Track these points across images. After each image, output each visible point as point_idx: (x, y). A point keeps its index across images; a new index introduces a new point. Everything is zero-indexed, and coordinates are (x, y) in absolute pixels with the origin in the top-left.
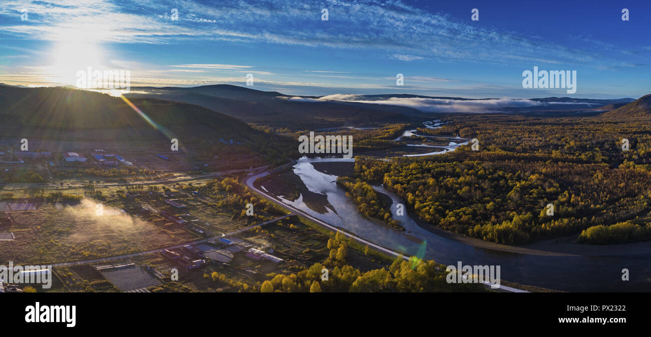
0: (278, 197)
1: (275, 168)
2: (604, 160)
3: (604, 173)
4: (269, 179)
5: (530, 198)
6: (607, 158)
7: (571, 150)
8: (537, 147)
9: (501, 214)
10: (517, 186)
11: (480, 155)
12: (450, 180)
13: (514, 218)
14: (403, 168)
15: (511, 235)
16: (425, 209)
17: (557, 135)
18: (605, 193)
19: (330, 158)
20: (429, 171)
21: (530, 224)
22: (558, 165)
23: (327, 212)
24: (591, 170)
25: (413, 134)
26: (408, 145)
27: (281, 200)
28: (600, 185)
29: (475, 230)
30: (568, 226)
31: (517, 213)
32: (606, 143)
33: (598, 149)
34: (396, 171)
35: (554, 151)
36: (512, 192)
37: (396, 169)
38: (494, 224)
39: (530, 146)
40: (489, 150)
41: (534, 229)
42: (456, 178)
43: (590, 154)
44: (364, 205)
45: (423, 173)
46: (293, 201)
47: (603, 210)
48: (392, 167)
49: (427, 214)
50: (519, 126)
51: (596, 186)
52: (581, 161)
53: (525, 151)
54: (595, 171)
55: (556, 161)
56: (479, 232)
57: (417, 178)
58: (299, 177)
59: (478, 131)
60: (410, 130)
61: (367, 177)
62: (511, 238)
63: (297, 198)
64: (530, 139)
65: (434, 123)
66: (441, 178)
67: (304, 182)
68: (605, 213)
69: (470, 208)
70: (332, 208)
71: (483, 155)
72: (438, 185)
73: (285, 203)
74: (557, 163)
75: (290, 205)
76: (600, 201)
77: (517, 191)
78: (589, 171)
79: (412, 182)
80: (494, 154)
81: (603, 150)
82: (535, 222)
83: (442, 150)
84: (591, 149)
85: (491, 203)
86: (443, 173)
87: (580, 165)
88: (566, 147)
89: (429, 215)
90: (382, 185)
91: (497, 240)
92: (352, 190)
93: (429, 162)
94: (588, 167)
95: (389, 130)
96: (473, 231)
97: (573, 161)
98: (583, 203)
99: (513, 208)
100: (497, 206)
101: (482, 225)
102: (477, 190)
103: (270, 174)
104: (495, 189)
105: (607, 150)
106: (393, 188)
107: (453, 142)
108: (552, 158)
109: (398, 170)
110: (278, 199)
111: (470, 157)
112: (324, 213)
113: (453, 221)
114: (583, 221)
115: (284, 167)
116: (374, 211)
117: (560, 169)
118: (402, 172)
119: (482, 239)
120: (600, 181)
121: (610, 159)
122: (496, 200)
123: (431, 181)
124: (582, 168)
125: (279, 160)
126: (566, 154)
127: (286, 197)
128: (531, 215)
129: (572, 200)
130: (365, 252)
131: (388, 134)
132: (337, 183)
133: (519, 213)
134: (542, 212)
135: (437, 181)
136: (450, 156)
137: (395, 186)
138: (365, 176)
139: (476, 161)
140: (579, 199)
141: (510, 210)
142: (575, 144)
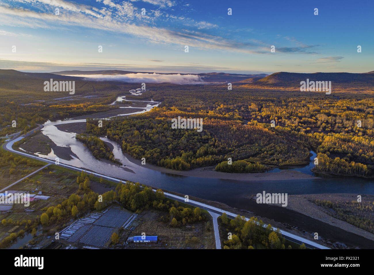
0: (35, 154)
1: (28, 133)
2: (239, 119)
3: (238, 127)
4: (25, 141)
5: (193, 142)
6: (241, 117)
7: (221, 110)
8: (200, 108)
9: (176, 152)
10: (186, 134)
11: (166, 113)
12: (148, 131)
13: (183, 154)
14: (119, 124)
15: (180, 165)
16: (133, 150)
17: (213, 100)
18: (236, 140)
19: (68, 120)
20: (134, 125)
21: (191, 158)
22: (211, 121)
23: (73, 159)
24: (231, 125)
25: (123, 99)
26: (120, 107)
27: (38, 156)
28: (233, 135)
29: (161, 162)
30: (211, 160)
31: (185, 151)
32: (242, 107)
33: (237, 111)
34: (114, 127)
35: (210, 111)
36: (183, 137)
37: (114, 126)
38: (171, 158)
39: (196, 108)
40: (171, 110)
41: (193, 161)
42: (151, 129)
43: (231, 113)
44: (96, 152)
45: (131, 127)
46: (47, 155)
47: (232, 151)
48: (111, 124)
49: (134, 153)
50: (190, 93)
51: (231, 136)
52: (225, 119)
53: (192, 111)
54: (233, 125)
55: (211, 117)
56: (163, 163)
57: (127, 131)
58: (48, 137)
59: (164, 97)
60: (121, 96)
61: (96, 132)
62: (180, 166)
63: (50, 152)
64: (196, 102)
65: (137, 91)
66: (142, 130)
67: (52, 140)
68: (233, 153)
69: (159, 148)
70: (75, 155)
71: (167, 114)
72: (140, 134)
73: (42, 158)
74: (211, 119)
75: (46, 158)
76: (232, 146)
77: (186, 137)
78: (229, 125)
79: (124, 133)
80: (174, 113)
81: (240, 111)
82: (194, 157)
83: (142, 110)
84: (233, 110)
85: (171, 145)
86: (143, 127)
87: (224, 121)
88: (217, 109)
89: (136, 154)
90: (106, 136)
91: (172, 167)
92: (87, 142)
93: (134, 119)
94: (229, 123)
95: (108, 97)
96: (160, 163)
97: (220, 118)
98: (222, 146)
99: (183, 148)
100: (174, 147)
101: (165, 159)
102: (163, 137)
103: (24, 138)
104: (173, 136)
105: (242, 111)
106: (113, 138)
107: (149, 104)
108: (208, 116)
109: (115, 126)
110: (35, 155)
111: (159, 115)
112: (70, 160)
113: (149, 157)
114: (220, 158)
115: (34, 130)
116: (103, 154)
117: (212, 123)
118: (118, 127)
119: (165, 167)
120: (234, 132)
121: (243, 118)
122: (174, 143)
123: (136, 132)
124: (225, 124)
125: (29, 126)
126: (217, 113)
127: (42, 153)
128: (192, 153)
129: (216, 144)
130: (100, 181)
131: (107, 100)
132: (76, 138)
133: (186, 151)
134: (198, 151)
135: (140, 132)
136: (147, 114)
137: (114, 137)
138: (94, 131)
139: (163, 118)
140: (220, 143)
141: (180, 149)
142: (224, 107)
